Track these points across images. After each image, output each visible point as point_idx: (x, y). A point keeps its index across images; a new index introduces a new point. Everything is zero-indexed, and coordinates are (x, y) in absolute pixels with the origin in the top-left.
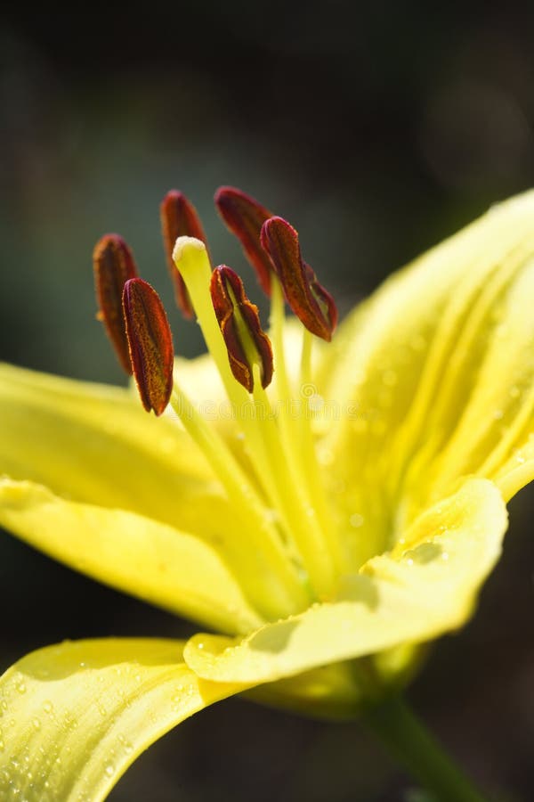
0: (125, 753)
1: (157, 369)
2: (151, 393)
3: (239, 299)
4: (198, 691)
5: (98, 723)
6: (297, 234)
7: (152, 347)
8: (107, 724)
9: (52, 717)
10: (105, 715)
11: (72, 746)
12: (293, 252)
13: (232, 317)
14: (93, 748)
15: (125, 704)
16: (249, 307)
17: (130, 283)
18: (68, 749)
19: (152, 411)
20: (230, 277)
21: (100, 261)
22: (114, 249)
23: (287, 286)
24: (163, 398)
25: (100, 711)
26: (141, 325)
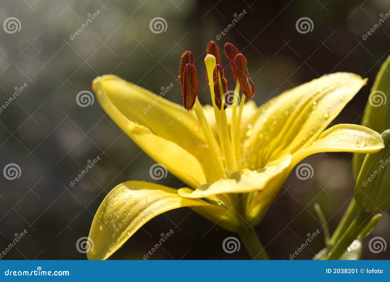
0: (150, 215)
1: (190, 95)
2: (187, 102)
3: (221, 76)
4: (180, 203)
5: (145, 205)
6: (247, 61)
7: (191, 87)
8: (147, 206)
9: (130, 200)
10: (147, 203)
11: (134, 210)
12: (244, 66)
13: (218, 82)
14: (141, 212)
15: (155, 201)
16: (224, 80)
17: (188, 65)
18: (133, 211)
19: (187, 109)
20: (220, 68)
21: (183, 58)
22: (189, 55)
23: (240, 77)
24: (191, 105)
25: (146, 201)
26: (188, 79)
